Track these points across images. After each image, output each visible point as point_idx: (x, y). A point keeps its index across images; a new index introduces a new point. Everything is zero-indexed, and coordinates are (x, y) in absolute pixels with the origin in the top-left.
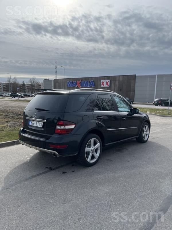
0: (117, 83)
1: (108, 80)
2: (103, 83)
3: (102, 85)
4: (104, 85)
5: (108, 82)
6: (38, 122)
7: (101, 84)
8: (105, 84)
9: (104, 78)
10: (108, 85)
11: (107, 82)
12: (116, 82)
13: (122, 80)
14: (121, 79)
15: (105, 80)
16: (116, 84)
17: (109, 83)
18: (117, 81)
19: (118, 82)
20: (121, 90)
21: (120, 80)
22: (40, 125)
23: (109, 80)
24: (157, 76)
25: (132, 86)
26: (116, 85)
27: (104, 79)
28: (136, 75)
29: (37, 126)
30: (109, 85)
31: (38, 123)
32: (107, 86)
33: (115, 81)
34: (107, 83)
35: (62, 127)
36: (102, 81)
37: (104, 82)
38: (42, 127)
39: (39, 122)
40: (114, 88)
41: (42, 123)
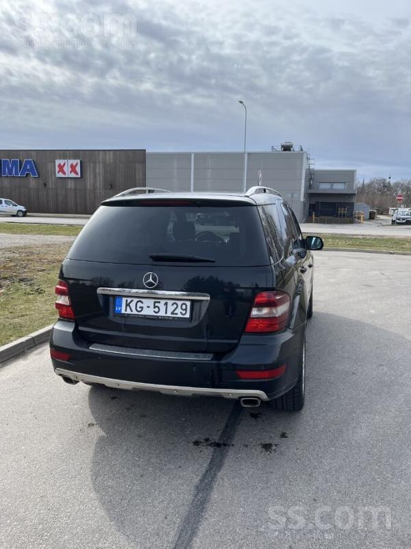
0: (100, 169)
1: (75, 159)
2: (61, 168)
3: (58, 172)
4: (64, 173)
5: (77, 164)
6: (163, 302)
7: (57, 169)
8: (67, 169)
9: (65, 154)
10: (77, 173)
11: (74, 164)
12: (98, 165)
13: (112, 161)
14: (110, 158)
15: (66, 161)
16: (98, 171)
17: (78, 169)
18: (99, 163)
19: (101, 165)
20: (111, 186)
21: (108, 161)
22: (179, 311)
23: (79, 161)
24: (193, 155)
25: (137, 177)
26: (98, 175)
27: (65, 158)
28: (145, 150)
29: (162, 313)
30: (80, 174)
31: (166, 304)
32: (73, 175)
33: (96, 163)
34: (73, 168)
35: (265, 311)
36: (58, 162)
37: (64, 164)
38: (188, 316)
39: (170, 302)
40: (92, 181)
41: (188, 304)
